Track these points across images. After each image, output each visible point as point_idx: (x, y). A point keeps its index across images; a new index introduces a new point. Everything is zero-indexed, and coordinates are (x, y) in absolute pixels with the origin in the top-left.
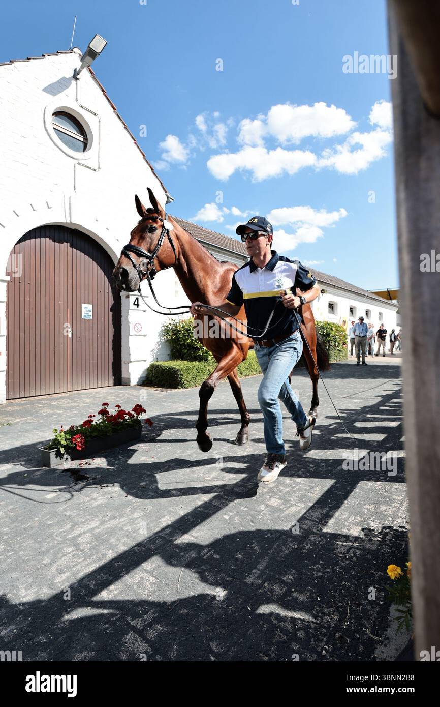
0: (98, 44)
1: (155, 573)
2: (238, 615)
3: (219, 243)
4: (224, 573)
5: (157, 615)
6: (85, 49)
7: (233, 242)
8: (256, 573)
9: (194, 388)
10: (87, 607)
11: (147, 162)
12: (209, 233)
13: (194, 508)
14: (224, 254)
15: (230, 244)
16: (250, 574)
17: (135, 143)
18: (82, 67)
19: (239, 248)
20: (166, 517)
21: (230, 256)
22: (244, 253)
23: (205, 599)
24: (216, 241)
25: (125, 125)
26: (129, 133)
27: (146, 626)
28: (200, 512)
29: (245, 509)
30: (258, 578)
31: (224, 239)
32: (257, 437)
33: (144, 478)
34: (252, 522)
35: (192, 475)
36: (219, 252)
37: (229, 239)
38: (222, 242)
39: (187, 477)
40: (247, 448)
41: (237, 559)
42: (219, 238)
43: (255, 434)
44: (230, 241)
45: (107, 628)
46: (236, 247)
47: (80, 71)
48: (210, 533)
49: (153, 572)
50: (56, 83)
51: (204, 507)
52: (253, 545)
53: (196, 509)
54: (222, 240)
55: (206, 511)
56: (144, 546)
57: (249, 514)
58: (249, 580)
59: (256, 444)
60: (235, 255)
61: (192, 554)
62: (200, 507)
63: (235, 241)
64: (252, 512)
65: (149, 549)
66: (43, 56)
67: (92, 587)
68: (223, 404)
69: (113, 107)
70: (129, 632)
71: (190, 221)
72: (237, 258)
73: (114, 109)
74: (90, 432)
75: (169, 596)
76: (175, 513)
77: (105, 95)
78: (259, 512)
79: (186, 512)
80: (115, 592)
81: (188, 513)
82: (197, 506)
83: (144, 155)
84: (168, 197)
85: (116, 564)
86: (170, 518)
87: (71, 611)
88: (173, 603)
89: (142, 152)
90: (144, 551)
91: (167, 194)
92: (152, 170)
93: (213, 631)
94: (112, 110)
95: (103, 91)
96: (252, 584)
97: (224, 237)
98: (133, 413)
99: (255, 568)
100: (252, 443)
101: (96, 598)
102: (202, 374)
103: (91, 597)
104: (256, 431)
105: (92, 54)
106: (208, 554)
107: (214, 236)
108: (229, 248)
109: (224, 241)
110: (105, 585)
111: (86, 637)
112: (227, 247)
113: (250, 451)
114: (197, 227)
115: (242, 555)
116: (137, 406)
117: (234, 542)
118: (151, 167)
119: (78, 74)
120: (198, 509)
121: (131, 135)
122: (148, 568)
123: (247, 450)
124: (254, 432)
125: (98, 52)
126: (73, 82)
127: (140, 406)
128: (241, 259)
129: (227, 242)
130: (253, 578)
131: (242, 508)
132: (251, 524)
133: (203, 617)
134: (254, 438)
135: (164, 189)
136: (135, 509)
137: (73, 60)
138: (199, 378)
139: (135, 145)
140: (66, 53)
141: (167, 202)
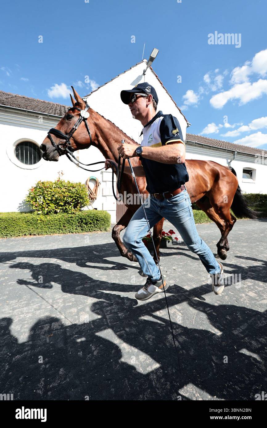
0: (154, 54)
1: (181, 312)
2: (228, 348)
3: (217, 145)
4: (219, 323)
5: (183, 331)
6: (149, 58)
7: (225, 144)
8: (239, 330)
9: (200, 224)
10: (151, 316)
11: (177, 107)
12: (210, 140)
13: (201, 285)
14: (220, 151)
15: (223, 145)
16: (236, 329)
17: (171, 99)
18: (147, 68)
19: (229, 146)
20: (186, 286)
21: (224, 152)
22: (232, 149)
23: (208, 333)
24: (215, 144)
25: (166, 91)
26: (169, 94)
27: (178, 334)
28: (205, 288)
29: (232, 293)
30: (241, 333)
31: (220, 142)
32: (239, 255)
33: (174, 265)
34: (237, 302)
35: (199, 268)
36: (216, 150)
37: (222, 142)
38: (218, 144)
39: (196, 269)
40: (233, 260)
41: (227, 319)
42: (216, 142)
43: (237, 253)
44: (224, 143)
45: (160, 329)
46: (227, 146)
47: (146, 70)
48: (210, 300)
49: (180, 310)
50: (136, 80)
51: (206, 286)
52: (237, 314)
53: (202, 286)
54: (218, 143)
55: (208, 289)
56: (175, 297)
57: (234, 297)
58: (235, 332)
59: (238, 259)
60: (226, 151)
61: (201, 308)
62: (204, 286)
63: (227, 142)
64: (236, 296)
65: (178, 299)
66: (131, 68)
67: (153, 308)
68: (217, 234)
69: (161, 83)
70: (169, 334)
71: (199, 135)
72: (228, 152)
73: (161, 84)
74: (150, 240)
75: (189, 325)
76: (191, 286)
77: (157, 78)
78: (241, 297)
79: (197, 287)
80: (163, 314)
81: (198, 287)
82: (202, 285)
83: (176, 104)
84: (188, 124)
85: (163, 302)
86: (188, 287)
87: (144, 315)
88: (191, 329)
89: (175, 103)
90: (176, 300)
91: (187, 122)
92: (180, 111)
93: (213, 351)
94: (161, 85)
95: (156, 76)
96: (237, 335)
97: (220, 141)
98: (169, 233)
99: (239, 327)
100: (236, 258)
101: (154, 314)
102: (204, 217)
103: (152, 313)
104: (238, 252)
105: (152, 59)
106: (210, 311)
107: (213, 141)
108: (223, 147)
109: (220, 143)
110: (159, 309)
111: (151, 329)
112: (222, 147)
113: (234, 262)
114: (203, 138)
115: (230, 318)
116: (171, 230)
117: (225, 309)
118: (179, 110)
119: (145, 72)
120: (203, 287)
121: (169, 95)
122: (178, 308)
123: (232, 261)
124: (237, 252)
125: (154, 57)
126: (143, 76)
127: (172, 231)
128: (230, 153)
129: (221, 144)
130: (237, 332)
131: (230, 292)
132: (236, 302)
133: (207, 342)
134: (237, 255)
135: (186, 120)
136: (171, 279)
137: (143, 66)
138: (203, 219)
139: (171, 100)
140: (140, 63)
141: (187, 127)
